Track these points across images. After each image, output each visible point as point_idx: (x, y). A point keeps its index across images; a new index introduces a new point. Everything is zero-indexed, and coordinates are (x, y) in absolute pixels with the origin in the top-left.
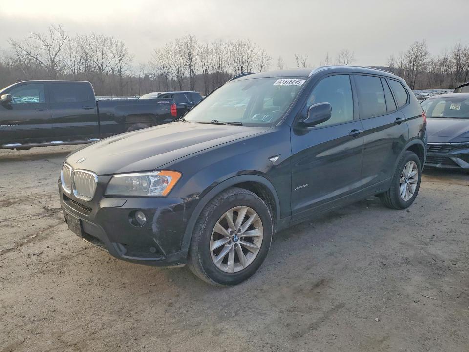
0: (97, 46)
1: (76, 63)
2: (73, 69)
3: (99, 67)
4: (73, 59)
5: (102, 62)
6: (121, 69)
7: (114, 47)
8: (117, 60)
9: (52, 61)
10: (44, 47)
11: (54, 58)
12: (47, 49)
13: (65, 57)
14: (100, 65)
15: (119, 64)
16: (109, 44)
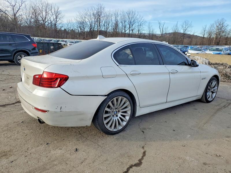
0: (43, 7)
1: (29, 17)
2: (27, 21)
3: (43, 20)
4: (27, 15)
5: (46, 17)
6: (56, 22)
7: (53, 9)
8: (55, 17)
9: (15, 15)
10: (10, 7)
11: (16, 13)
12: (12, 7)
13: (23, 14)
14: (44, 19)
15: (55, 20)
16: (50, 7)
